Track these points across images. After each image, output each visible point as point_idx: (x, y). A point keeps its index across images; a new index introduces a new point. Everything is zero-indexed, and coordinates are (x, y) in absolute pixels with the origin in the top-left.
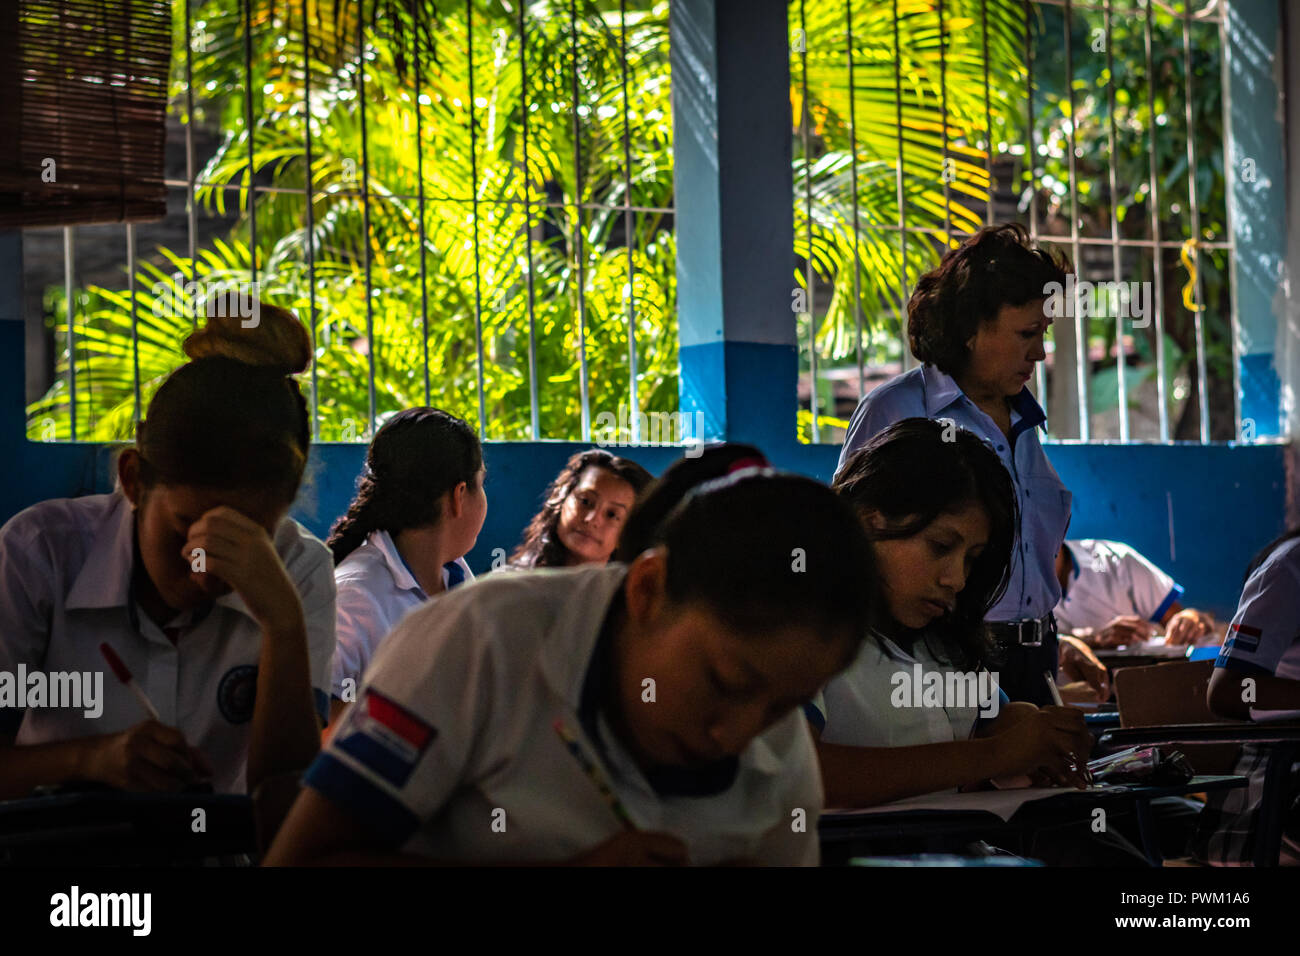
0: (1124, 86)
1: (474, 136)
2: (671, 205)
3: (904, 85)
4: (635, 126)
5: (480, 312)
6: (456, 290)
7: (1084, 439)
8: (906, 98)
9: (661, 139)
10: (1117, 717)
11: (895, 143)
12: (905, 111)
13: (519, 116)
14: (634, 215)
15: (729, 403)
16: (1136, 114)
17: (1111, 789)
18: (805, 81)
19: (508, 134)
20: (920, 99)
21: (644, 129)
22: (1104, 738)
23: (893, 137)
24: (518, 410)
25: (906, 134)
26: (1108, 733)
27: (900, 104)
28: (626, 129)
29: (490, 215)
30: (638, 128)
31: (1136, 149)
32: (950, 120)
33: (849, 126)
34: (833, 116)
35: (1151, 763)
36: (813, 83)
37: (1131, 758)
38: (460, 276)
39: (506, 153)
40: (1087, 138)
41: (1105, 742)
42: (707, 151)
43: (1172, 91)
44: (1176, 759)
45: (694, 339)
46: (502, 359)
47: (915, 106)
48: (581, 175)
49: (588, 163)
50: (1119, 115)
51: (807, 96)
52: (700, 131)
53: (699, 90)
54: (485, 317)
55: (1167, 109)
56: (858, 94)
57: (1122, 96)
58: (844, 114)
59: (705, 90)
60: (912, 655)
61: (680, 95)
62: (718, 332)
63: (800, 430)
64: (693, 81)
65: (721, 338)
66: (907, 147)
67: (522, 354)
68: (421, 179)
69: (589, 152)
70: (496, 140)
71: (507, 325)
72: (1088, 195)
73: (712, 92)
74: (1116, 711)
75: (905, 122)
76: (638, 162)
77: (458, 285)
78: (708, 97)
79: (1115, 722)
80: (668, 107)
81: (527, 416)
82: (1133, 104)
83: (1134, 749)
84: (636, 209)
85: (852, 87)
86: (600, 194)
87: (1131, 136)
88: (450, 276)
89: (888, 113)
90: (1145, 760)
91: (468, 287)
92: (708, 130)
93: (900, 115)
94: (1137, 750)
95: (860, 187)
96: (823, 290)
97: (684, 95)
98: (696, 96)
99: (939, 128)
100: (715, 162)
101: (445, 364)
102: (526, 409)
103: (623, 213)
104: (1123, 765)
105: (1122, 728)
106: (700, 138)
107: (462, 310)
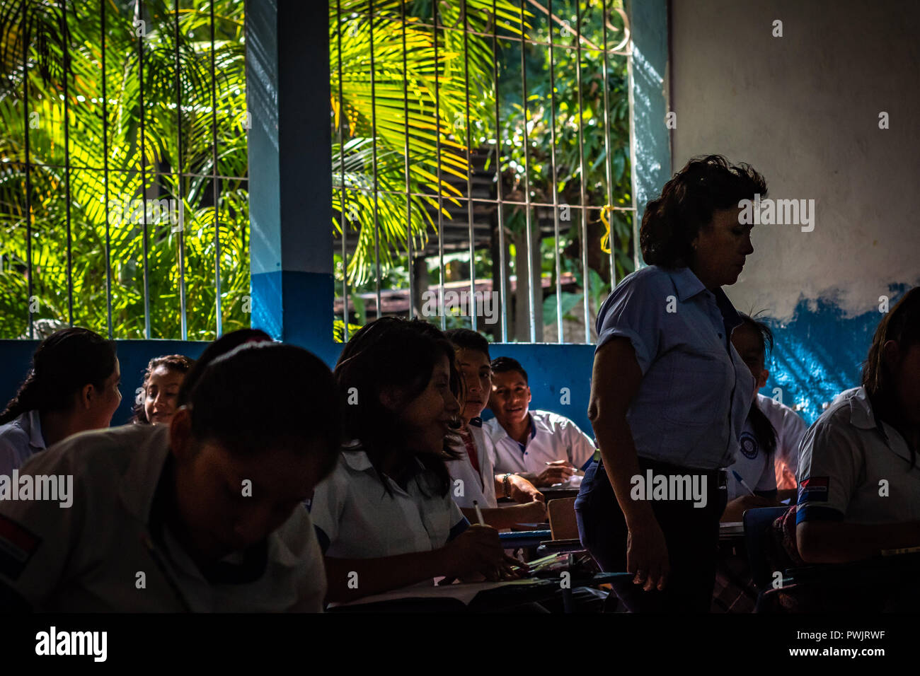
0: (565, 99)
1: (106, 125)
2: (246, 176)
3: (410, 97)
4: (221, 118)
5: (109, 249)
6: (92, 234)
7: (533, 341)
8: (411, 106)
9: (241, 129)
10: (550, 533)
11: (403, 138)
12: (411, 115)
13: (139, 112)
14: (220, 181)
15: (284, 314)
16: (572, 118)
17: (540, 582)
18: (341, 92)
19: (131, 123)
20: (421, 107)
21: (227, 120)
22: (540, 548)
23: (403, 133)
24: (137, 317)
25: (411, 131)
26: (543, 544)
27: (407, 110)
28: (215, 120)
29: (117, 178)
30: (223, 120)
31: (572, 142)
32: (442, 123)
33: (371, 125)
34: (361, 117)
35: (567, 564)
36: (346, 94)
37: (553, 560)
38: (96, 222)
39: (130, 137)
40: (541, 134)
41: (541, 550)
42: (271, 138)
43: (598, 102)
44: (584, 562)
45: (261, 269)
46: (126, 281)
47: (418, 112)
48: (182, 154)
49: (186, 145)
50: (561, 118)
51: (343, 102)
52: (267, 124)
53: (265, 95)
54: (113, 252)
55: (595, 115)
56: (377, 102)
57: (564, 106)
58: (369, 117)
59: (270, 95)
60: (406, 490)
61: (252, 98)
62: (278, 265)
63: (336, 333)
64: (261, 90)
65: (280, 269)
66: (411, 140)
67: (140, 278)
68: (67, 153)
69: (187, 138)
70: (123, 128)
71: (129, 257)
72: (541, 174)
73: (275, 96)
74: (549, 529)
75: (411, 123)
76: (224, 144)
77: (94, 230)
78: (272, 101)
79: (548, 536)
80: (244, 106)
81: (143, 320)
82: (570, 112)
83: (556, 555)
84: (221, 177)
85: (374, 98)
86: (196, 167)
87: (569, 133)
88: (89, 223)
89: (399, 116)
90: (563, 562)
91: (102, 231)
92: (272, 123)
93: (407, 118)
94: (558, 555)
95: (379, 166)
96: (353, 237)
97: (255, 98)
98: (263, 99)
99: (435, 128)
100: (276, 145)
101: (84, 285)
102: (142, 316)
103: (212, 180)
104: (548, 566)
105: (553, 540)
106: (266, 128)
107: (98, 246)
